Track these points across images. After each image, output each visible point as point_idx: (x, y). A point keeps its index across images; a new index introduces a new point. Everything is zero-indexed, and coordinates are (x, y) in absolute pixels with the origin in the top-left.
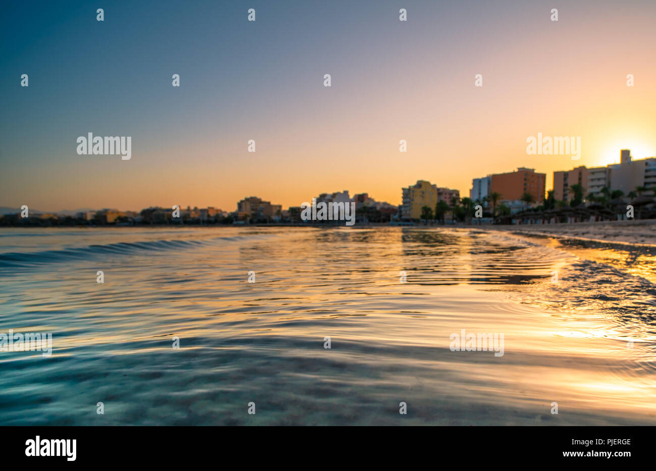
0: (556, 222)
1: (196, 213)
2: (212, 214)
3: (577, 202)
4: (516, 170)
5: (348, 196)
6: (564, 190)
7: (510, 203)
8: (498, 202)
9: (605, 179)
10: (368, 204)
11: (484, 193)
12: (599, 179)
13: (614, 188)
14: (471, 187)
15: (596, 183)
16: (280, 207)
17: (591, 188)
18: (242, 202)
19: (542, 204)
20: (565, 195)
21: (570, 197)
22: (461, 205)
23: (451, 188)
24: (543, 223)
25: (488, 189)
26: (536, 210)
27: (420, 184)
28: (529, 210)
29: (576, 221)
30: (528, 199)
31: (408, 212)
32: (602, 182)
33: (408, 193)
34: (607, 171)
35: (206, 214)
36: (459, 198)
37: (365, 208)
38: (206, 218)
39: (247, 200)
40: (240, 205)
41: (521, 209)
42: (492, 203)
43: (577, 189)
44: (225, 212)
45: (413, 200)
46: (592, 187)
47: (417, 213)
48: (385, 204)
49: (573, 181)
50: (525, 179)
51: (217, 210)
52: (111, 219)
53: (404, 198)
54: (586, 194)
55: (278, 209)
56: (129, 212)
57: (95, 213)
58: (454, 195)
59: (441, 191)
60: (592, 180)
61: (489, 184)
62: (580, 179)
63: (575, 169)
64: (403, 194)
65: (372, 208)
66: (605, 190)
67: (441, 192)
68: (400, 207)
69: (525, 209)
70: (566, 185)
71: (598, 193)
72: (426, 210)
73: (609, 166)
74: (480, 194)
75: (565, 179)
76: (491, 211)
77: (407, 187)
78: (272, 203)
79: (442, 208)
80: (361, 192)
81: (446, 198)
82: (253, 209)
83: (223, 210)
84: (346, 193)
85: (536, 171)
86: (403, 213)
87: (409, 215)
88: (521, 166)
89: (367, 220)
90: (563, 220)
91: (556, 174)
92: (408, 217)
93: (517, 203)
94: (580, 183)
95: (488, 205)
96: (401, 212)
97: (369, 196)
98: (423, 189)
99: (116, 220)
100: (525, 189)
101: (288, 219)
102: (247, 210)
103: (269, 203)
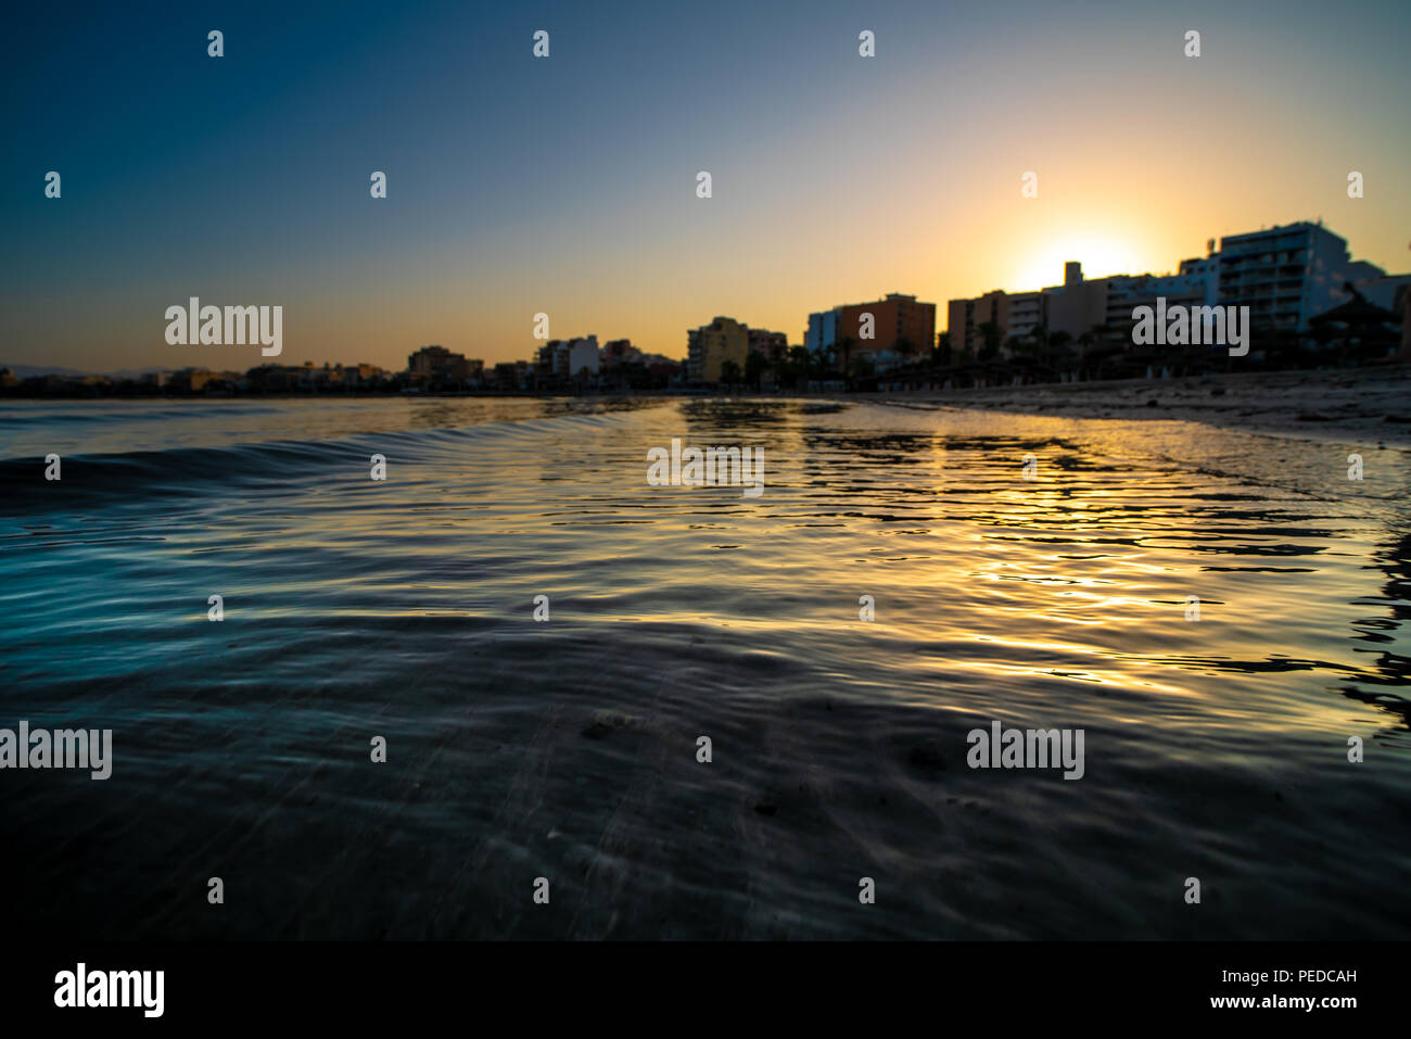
0: (954, 386)
1: (339, 374)
2: (365, 375)
3: (990, 351)
4: (884, 299)
5: (596, 344)
6: (967, 333)
7: (874, 356)
8: (854, 354)
9: (1037, 312)
10: (630, 357)
11: (829, 339)
12: (1027, 313)
13: (1054, 327)
14: (806, 327)
15: (1022, 319)
16: (480, 363)
17: (1013, 328)
18: (416, 354)
19: (928, 357)
20: (968, 340)
21: (978, 344)
22: (790, 359)
23: (773, 329)
24: (932, 387)
25: (836, 331)
26: (918, 366)
27: (720, 324)
28: (906, 367)
29: (988, 385)
30: (904, 347)
31: (698, 371)
32: (1033, 318)
33: (697, 339)
34: (1044, 299)
35: (355, 375)
36: (786, 347)
37: (624, 364)
38: (355, 382)
39: (425, 351)
40: (413, 359)
41: (893, 366)
42: (842, 355)
43: (991, 331)
44: (388, 373)
45: (707, 351)
46: (1016, 326)
47: (713, 372)
48: (659, 357)
49: (981, 317)
50: (900, 314)
51: (375, 370)
52: (197, 384)
53: (690, 347)
54: (1005, 338)
55: (477, 366)
56: (227, 373)
57: (170, 375)
58: (777, 342)
59: (754, 335)
60: (1016, 314)
61: (837, 322)
62: (994, 313)
63: (986, 296)
64: (691, 340)
65: (636, 365)
66: (1038, 331)
67: (756, 337)
68: (684, 362)
69: (900, 365)
70: (970, 323)
71: (1026, 336)
72: (729, 367)
73: (1045, 289)
74: (821, 339)
75: (969, 313)
76: (841, 369)
77: (695, 327)
78: (467, 357)
79: (756, 364)
80: (617, 337)
81: (763, 347)
82: (434, 368)
83: (385, 368)
84: (592, 339)
85: (918, 300)
86: (690, 372)
87: (701, 376)
88: (892, 291)
89: (628, 386)
90: (966, 383)
91: (954, 305)
92: (698, 380)
93: (886, 354)
94: (994, 321)
95: (836, 359)
96: (686, 370)
97: (632, 345)
98: (724, 331)
99: (205, 386)
100: (899, 331)
101: (493, 385)
102: (425, 369)
103: (462, 357)
